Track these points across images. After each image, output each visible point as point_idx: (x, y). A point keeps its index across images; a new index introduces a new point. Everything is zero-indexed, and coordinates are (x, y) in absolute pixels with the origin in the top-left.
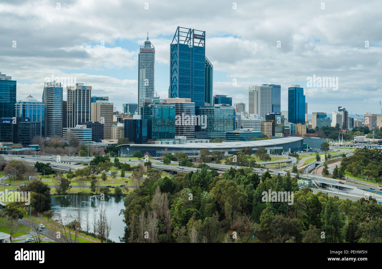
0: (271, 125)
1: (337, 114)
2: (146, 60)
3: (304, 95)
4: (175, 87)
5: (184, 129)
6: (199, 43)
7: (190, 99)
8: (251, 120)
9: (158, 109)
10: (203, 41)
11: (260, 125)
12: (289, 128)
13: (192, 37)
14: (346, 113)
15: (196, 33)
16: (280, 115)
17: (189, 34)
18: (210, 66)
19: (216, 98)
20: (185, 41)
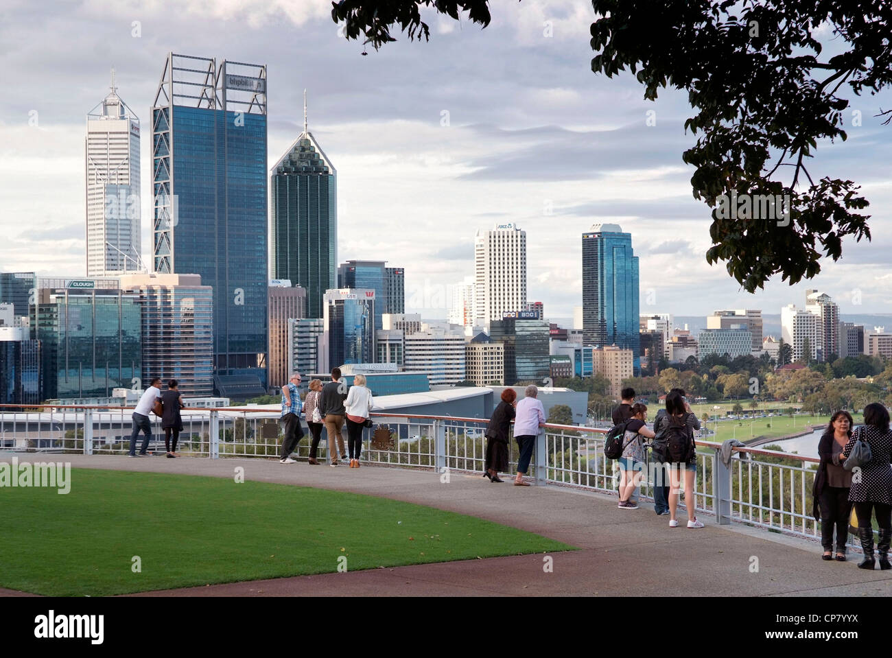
0: (503, 351)
1: (795, 313)
2: (105, 157)
3: (634, 255)
4: (165, 240)
5: (173, 369)
6: (252, 104)
7: (198, 275)
8: (429, 337)
9: (77, 310)
10: (261, 95)
11: (464, 352)
12: (568, 361)
13: (220, 84)
14: (830, 311)
15: (231, 70)
16: (537, 319)
17: (210, 75)
18: (327, 172)
19: (349, 269)
20: (201, 98)
